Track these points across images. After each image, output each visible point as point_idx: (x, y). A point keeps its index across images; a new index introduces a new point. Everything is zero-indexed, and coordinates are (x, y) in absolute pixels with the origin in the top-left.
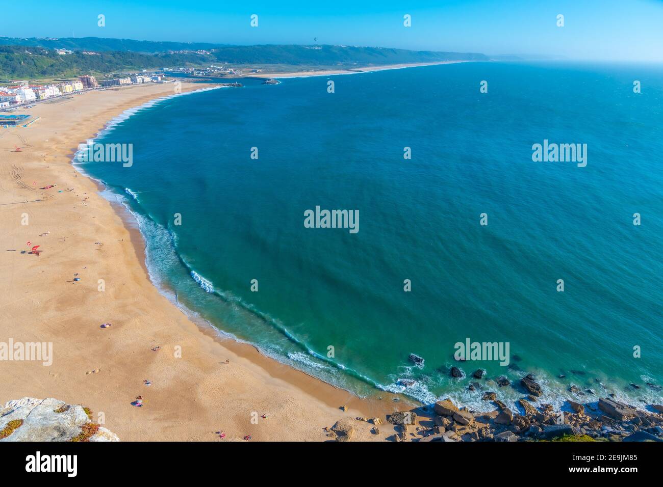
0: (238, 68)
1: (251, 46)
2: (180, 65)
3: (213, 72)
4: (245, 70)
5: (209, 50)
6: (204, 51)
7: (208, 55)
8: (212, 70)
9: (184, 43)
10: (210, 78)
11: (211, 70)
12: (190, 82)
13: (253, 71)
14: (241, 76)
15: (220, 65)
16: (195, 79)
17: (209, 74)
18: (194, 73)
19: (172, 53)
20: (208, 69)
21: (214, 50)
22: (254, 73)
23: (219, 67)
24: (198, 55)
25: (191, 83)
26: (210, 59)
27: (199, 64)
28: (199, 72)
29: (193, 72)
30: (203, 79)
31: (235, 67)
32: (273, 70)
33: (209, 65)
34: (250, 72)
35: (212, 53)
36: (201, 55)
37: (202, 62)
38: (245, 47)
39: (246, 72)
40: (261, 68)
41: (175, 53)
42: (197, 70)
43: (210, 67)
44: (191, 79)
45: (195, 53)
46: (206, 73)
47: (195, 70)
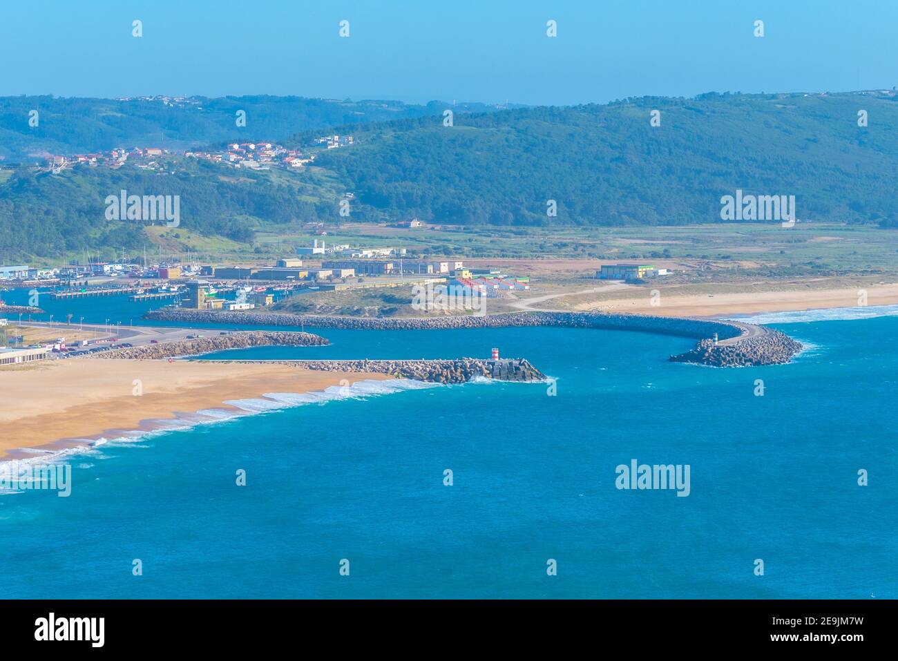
0: (503, 253)
1: (593, 109)
2: (104, 241)
3: (324, 288)
4: (547, 266)
5: (304, 141)
6: (269, 150)
7: (294, 174)
8: (323, 274)
9: (134, 103)
10: (309, 326)
11: (313, 275)
12: (170, 352)
13: (605, 275)
14: (524, 306)
15: (373, 240)
16: (204, 335)
17: (300, 298)
18: (202, 294)
19: (61, 165)
20: (293, 263)
21: (334, 143)
22: (617, 285)
23: (368, 253)
24: (231, 172)
25: (180, 361)
26: (305, 198)
27: (235, 235)
28: (230, 284)
29: (194, 287)
30: (259, 334)
31: (479, 251)
32: (748, 265)
33: (300, 238)
34: (586, 279)
35: (324, 161)
36: (249, 173)
37: (256, 223)
38: (552, 113)
39: (560, 281)
40: (666, 255)
41: (77, 168)
42: (222, 274)
43: (305, 254)
44: (177, 336)
45: (207, 166)
46: (278, 295)
47: (206, 271)
